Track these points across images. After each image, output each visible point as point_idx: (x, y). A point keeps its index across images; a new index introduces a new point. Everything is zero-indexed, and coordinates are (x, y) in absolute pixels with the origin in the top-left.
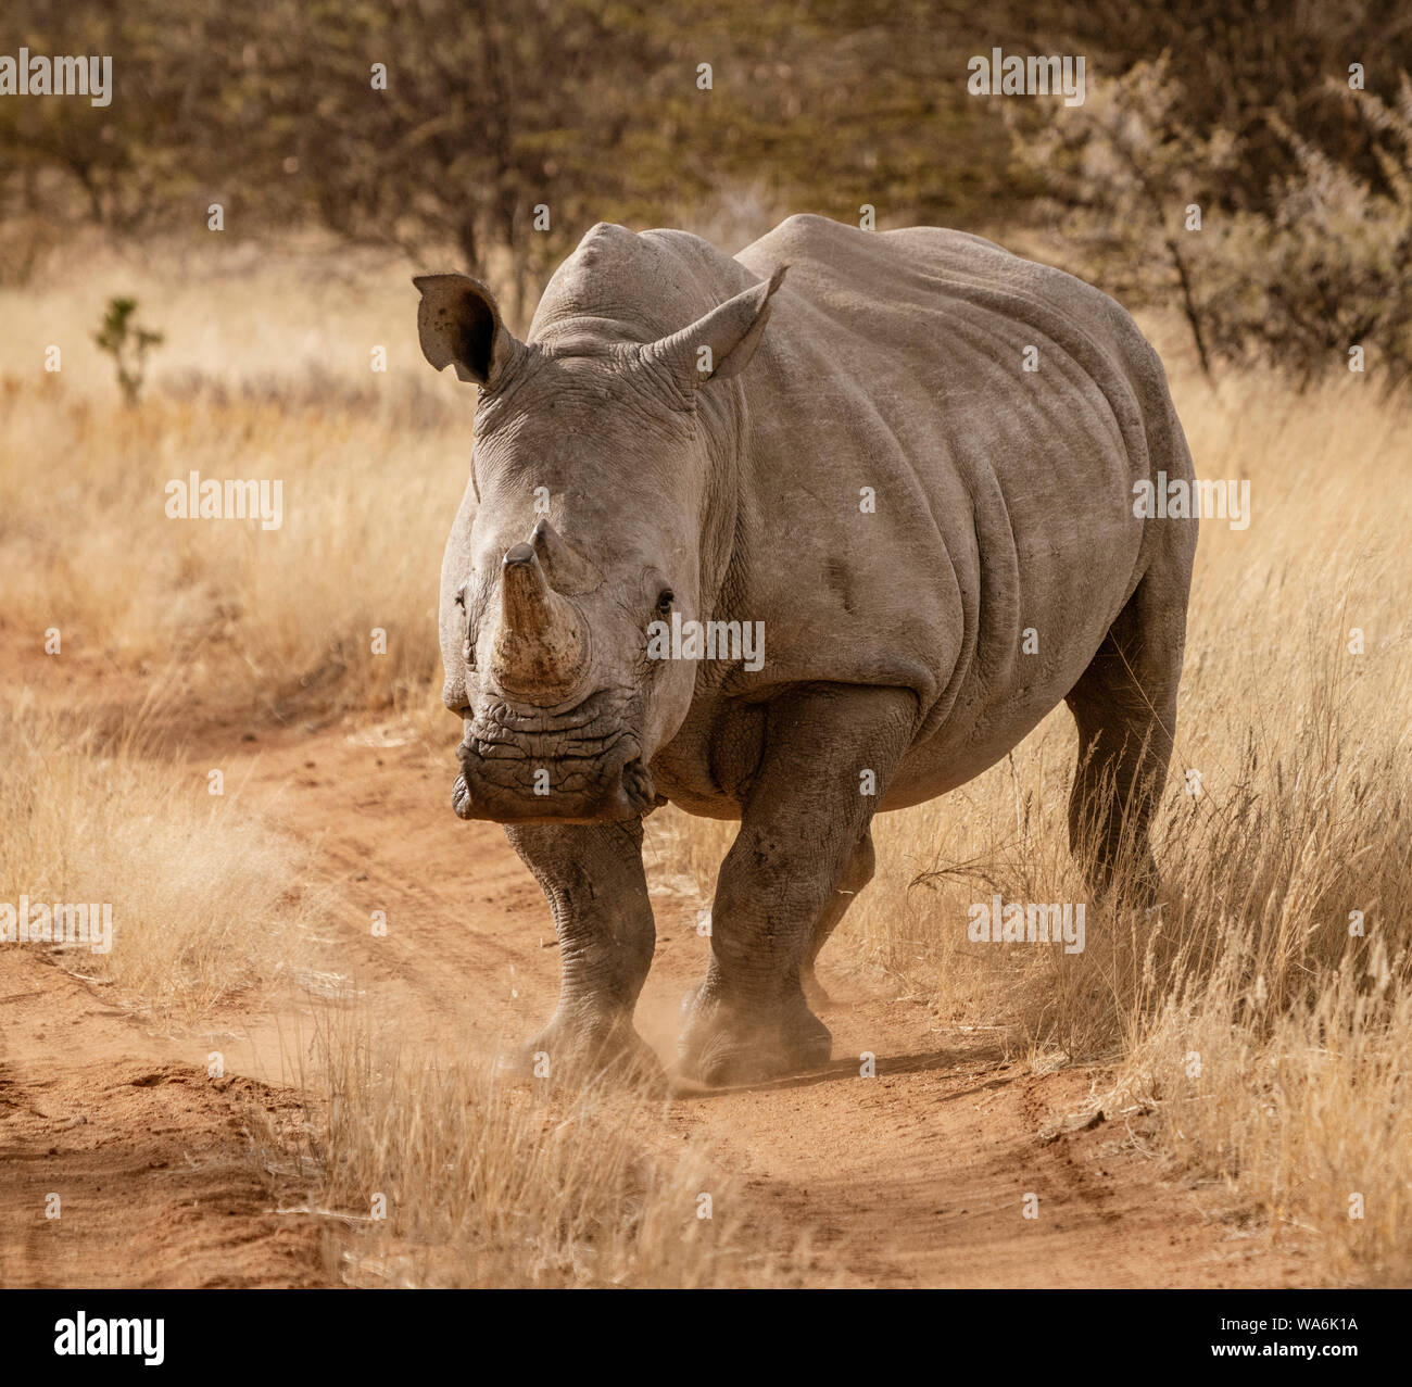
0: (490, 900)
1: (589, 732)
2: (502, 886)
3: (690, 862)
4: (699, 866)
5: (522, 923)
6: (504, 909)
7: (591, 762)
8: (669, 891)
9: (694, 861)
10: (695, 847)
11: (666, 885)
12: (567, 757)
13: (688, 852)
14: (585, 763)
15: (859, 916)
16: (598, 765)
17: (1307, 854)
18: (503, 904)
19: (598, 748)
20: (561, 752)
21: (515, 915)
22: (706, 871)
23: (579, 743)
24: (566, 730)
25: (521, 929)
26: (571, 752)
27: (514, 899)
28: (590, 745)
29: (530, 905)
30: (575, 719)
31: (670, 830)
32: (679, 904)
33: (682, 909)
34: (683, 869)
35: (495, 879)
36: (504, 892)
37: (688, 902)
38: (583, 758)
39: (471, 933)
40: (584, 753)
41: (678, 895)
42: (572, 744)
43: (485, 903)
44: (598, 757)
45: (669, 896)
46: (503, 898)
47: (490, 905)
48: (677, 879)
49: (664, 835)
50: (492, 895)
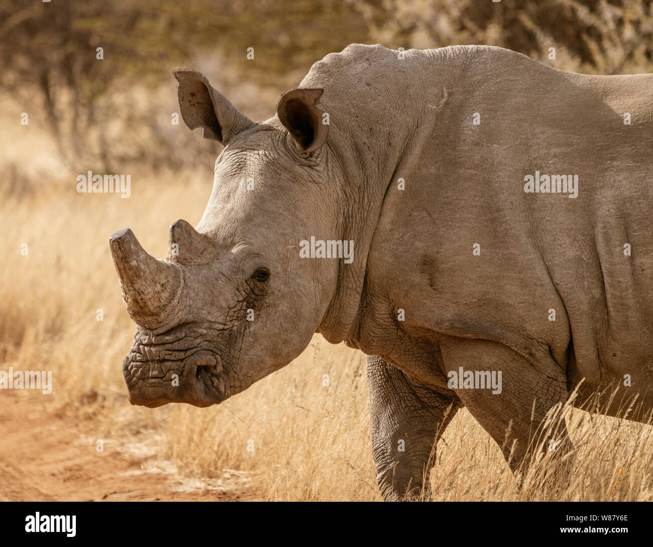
0: (53, 475)
1: (176, 346)
2: (61, 466)
3: (172, 454)
4: (178, 456)
5: (72, 488)
6: (62, 480)
7: (178, 363)
8: (159, 471)
9: (175, 454)
10: (175, 445)
11: (158, 467)
12: (164, 360)
13: (171, 448)
14: (174, 363)
15: (271, 487)
16: (182, 364)
17: (539, 455)
18: (61, 477)
19: (182, 355)
20: (162, 357)
21: (68, 484)
22: (181, 459)
23: (171, 352)
24: (164, 344)
25: (72, 492)
26: (167, 357)
27: (68, 474)
28: (177, 353)
29: (77, 478)
30: (167, 338)
31: (161, 435)
32: (165, 479)
33: (167, 482)
34: (168, 457)
35: (56, 462)
36: (62, 470)
37: (170, 477)
38: (174, 361)
39: (43, 494)
40: (173, 358)
41: (165, 473)
42: (167, 352)
43: (52, 477)
44: (182, 360)
45: (159, 474)
46: (62, 474)
47: (54, 478)
48: (165, 464)
49: (157, 438)
50: (55, 472)
